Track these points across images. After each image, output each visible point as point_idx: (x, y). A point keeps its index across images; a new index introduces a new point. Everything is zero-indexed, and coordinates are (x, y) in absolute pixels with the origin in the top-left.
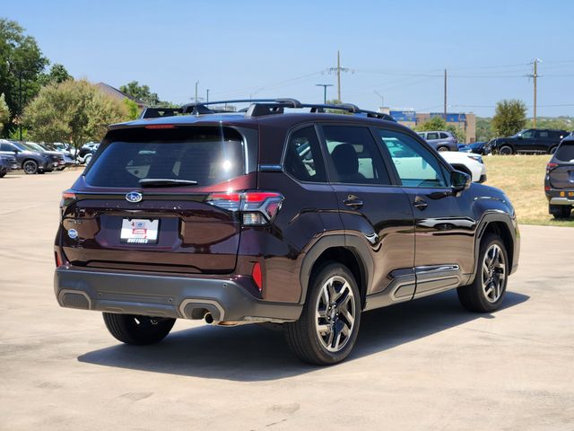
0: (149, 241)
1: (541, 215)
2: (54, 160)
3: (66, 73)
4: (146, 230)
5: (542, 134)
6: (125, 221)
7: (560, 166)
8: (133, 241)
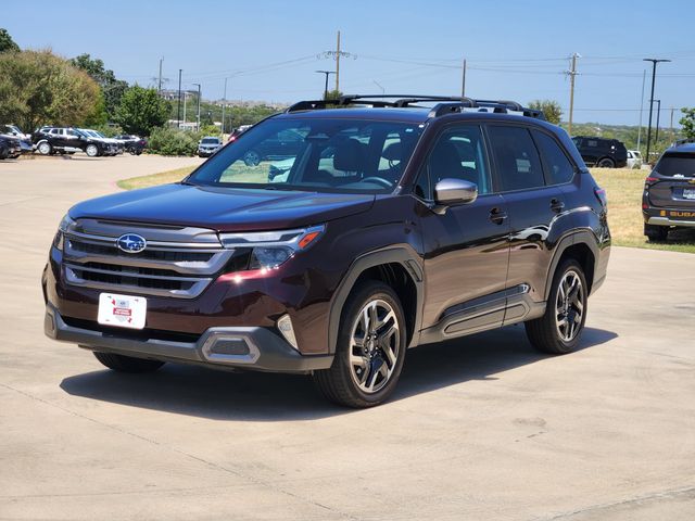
1: (631, 236)
2: (11, 146)
3: (9, 38)
5: (591, 143)
7: (662, 180)
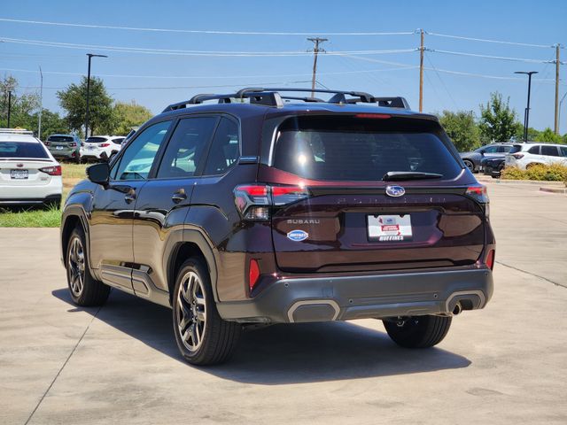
0: (405, 237)
4: (398, 226)
6: (371, 218)
8: (386, 239)
